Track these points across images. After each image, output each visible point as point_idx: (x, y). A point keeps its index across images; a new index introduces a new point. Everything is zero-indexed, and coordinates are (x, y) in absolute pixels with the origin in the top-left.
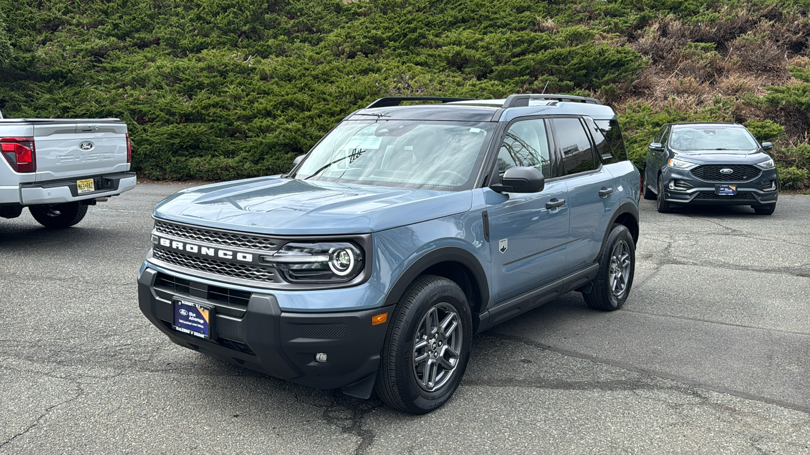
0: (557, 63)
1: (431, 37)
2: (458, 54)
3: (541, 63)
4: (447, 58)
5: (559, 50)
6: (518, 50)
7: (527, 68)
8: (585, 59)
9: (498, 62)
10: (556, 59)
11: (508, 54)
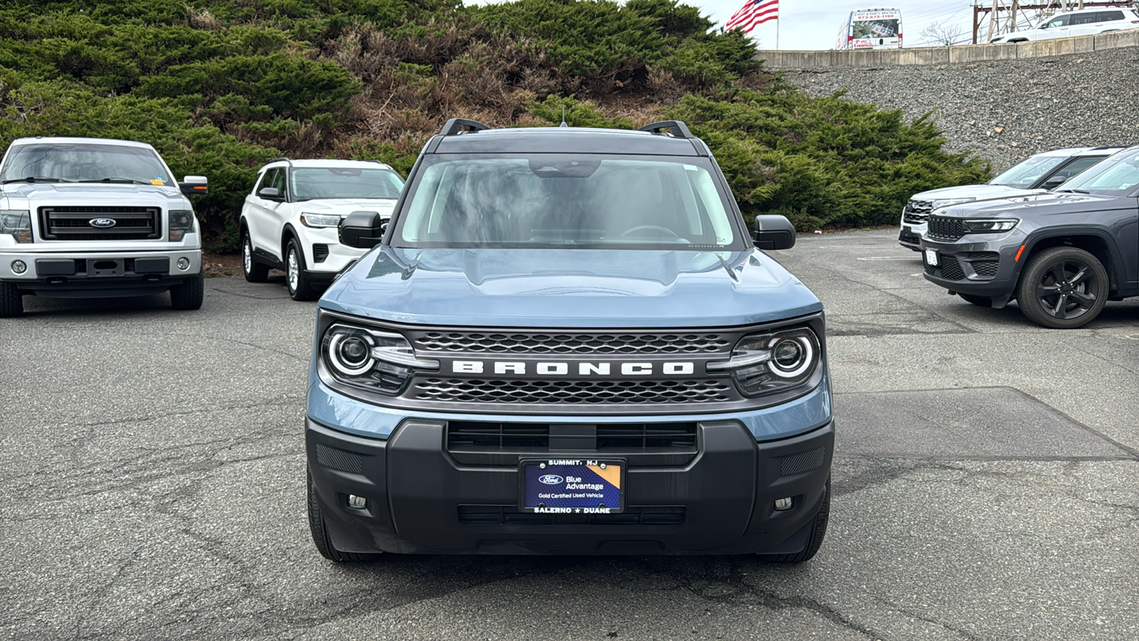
0: (241, 76)
1: (12, 21)
2: (75, 52)
3: (217, 75)
4: (55, 58)
5: (241, 59)
6: (175, 53)
7: (196, 81)
8: (283, 75)
9: (145, 70)
10: (241, 72)
11: (160, 58)
